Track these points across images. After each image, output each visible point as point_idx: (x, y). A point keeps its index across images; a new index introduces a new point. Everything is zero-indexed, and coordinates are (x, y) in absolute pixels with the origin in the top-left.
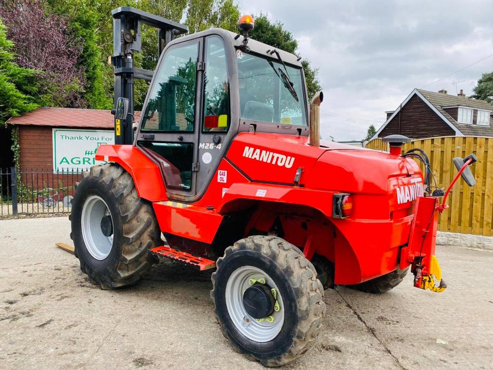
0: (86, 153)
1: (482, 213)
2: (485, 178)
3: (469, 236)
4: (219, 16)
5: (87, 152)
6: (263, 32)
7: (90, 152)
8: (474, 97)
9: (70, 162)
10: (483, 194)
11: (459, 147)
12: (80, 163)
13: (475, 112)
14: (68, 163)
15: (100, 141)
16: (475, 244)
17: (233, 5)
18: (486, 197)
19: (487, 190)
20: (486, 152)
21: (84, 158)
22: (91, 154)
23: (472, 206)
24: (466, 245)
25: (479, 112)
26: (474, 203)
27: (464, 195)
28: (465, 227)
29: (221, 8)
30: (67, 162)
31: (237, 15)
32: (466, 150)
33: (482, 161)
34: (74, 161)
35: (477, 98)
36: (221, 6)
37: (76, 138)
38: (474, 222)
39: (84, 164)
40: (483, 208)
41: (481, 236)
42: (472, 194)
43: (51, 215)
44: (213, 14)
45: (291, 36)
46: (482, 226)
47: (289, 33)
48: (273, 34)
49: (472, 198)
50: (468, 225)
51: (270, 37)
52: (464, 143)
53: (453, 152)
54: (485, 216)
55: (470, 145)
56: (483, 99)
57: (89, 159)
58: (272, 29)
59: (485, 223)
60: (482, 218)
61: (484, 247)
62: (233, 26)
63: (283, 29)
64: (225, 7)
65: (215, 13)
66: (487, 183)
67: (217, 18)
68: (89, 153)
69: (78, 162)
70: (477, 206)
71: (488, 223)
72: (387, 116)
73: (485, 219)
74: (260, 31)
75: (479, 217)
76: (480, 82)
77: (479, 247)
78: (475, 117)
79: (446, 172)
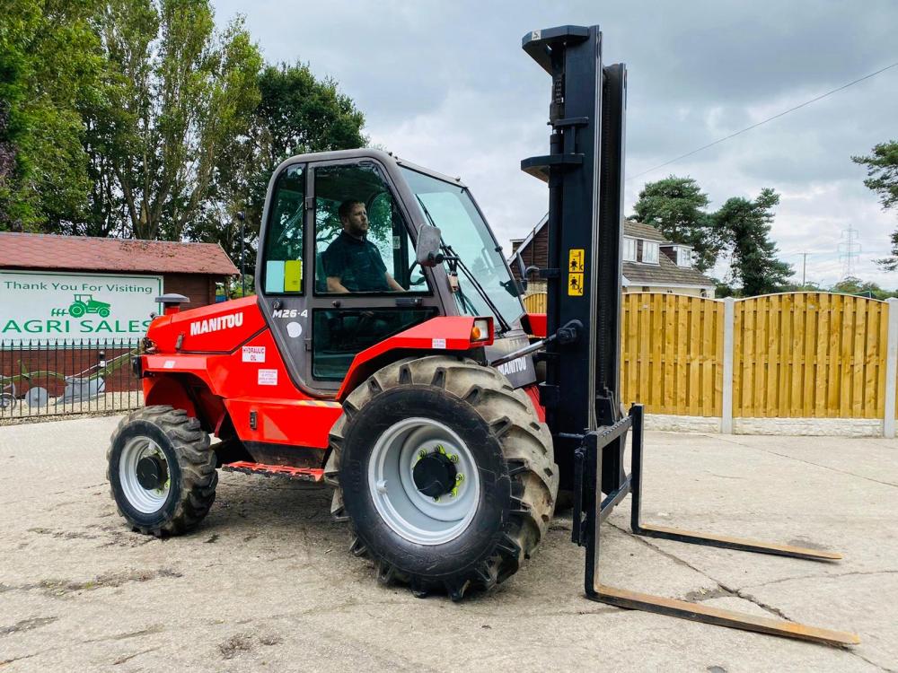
0: (53, 313)
1: (675, 387)
2: (676, 344)
3: (662, 417)
4: (223, 60)
5: (55, 311)
6: (303, 95)
7: (61, 311)
8: (635, 217)
9: (22, 328)
10: (676, 364)
11: (647, 306)
12: (41, 330)
13: (640, 243)
14: (19, 331)
15: (80, 291)
16: (669, 426)
17: (250, 43)
18: (678, 367)
19: (679, 359)
20: (677, 312)
21: (49, 322)
22: (63, 313)
23: (663, 379)
24: (658, 427)
25: (644, 244)
26: (666, 376)
27: (654, 367)
28: (657, 405)
29: (227, 47)
30: (17, 328)
31: (258, 62)
32: (654, 310)
33: (673, 324)
34: (29, 326)
35: (640, 219)
36: (227, 42)
37: (35, 287)
38: (666, 398)
39: (49, 331)
40: (675, 381)
41: (675, 416)
42: (663, 363)
43: (18, 420)
44: (212, 54)
45: (352, 104)
46: (675, 404)
47: (348, 100)
48: (321, 100)
49: (663, 369)
50: (659, 403)
51: (317, 104)
52: (652, 301)
53: (639, 312)
54: (678, 391)
55: (658, 304)
56: (648, 222)
57: (59, 323)
58: (319, 90)
59: (678, 399)
60: (675, 393)
61: (678, 430)
62: (250, 80)
63: (339, 92)
64: (235, 44)
65: (215, 53)
66: (680, 350)
67: (219, 62)
68: (58, 313)
69: (38, 329)
70: (669, 378)
71: (682, 400)
72: (514, 247)
73: (678, 394)
74: (298, 92)
75: (672, 391)
76: (643, 196)
77: (673, 430)
78: (640, 250)
79: (633, 336)
